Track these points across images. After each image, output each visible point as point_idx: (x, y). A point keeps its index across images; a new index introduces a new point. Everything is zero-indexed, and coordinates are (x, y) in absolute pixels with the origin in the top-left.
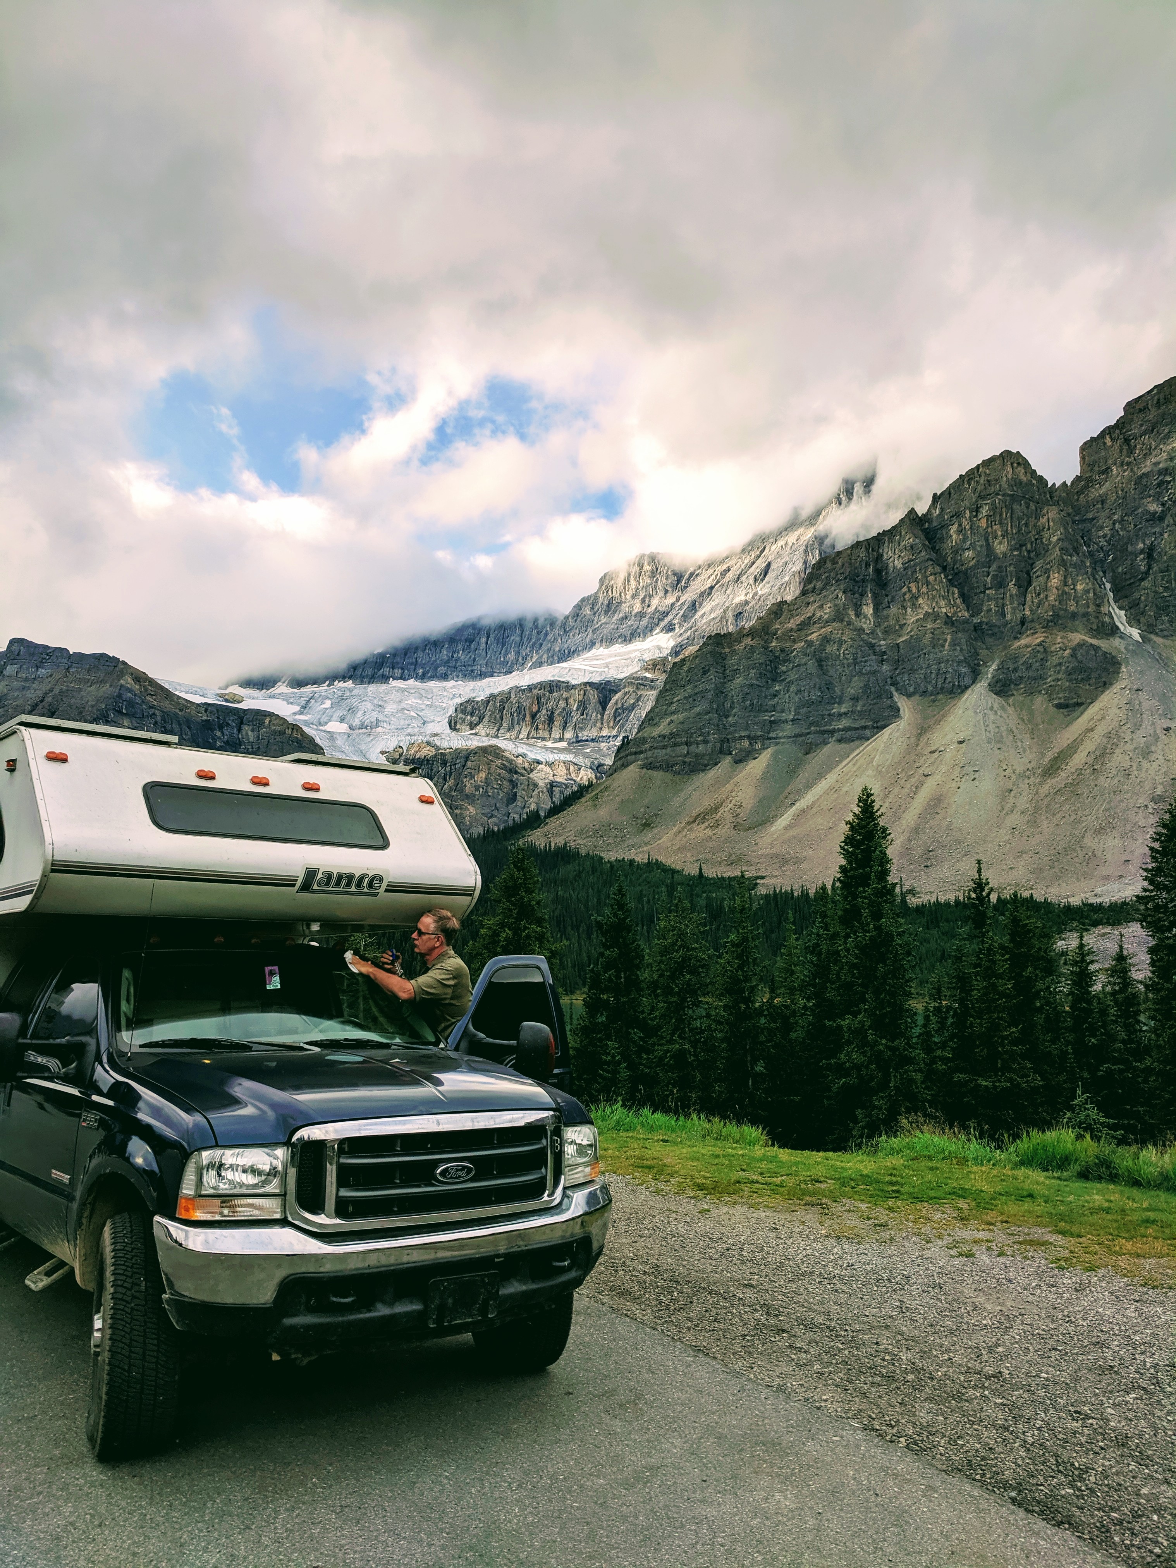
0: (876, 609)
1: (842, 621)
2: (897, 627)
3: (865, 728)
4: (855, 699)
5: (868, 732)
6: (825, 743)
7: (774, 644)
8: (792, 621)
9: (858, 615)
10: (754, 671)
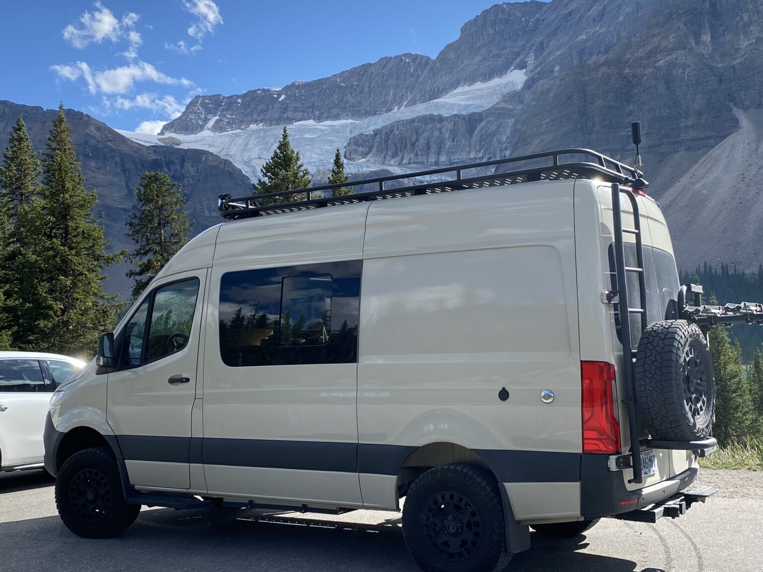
0: (712, 37)
1: (684, 48)
2: (732, 52)
3: (709, 138)
4: (699, 114)
5: (712, 141)
6: (676, 151)
7: (626, 71)
8: (640, 50)
9: (698, 42)
10: (612, 94)
